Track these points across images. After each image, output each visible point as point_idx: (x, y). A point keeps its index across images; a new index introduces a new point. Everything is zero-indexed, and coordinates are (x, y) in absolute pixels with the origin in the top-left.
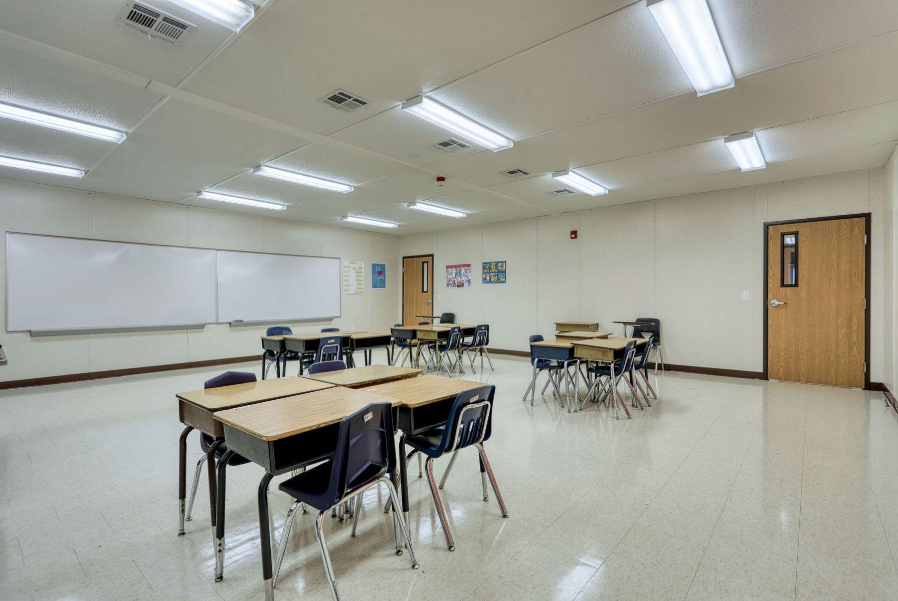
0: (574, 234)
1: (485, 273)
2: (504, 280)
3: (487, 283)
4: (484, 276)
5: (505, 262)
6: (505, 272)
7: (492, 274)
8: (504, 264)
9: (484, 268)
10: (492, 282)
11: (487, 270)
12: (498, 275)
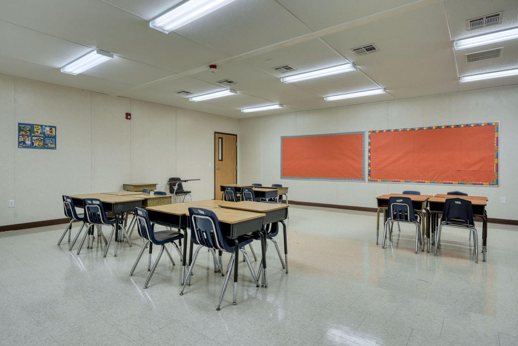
0: (128, 116)
1: (23, 136)
2: (53, 146)
3: (28, 147)
4: (22, 139)
5: (55, 127)
6: (55, 137)
7: (34, 138)
8: (54, 129)
9: (20, 130)
10: (36, 147)
11: (26, 132)
12: (44, 140)
